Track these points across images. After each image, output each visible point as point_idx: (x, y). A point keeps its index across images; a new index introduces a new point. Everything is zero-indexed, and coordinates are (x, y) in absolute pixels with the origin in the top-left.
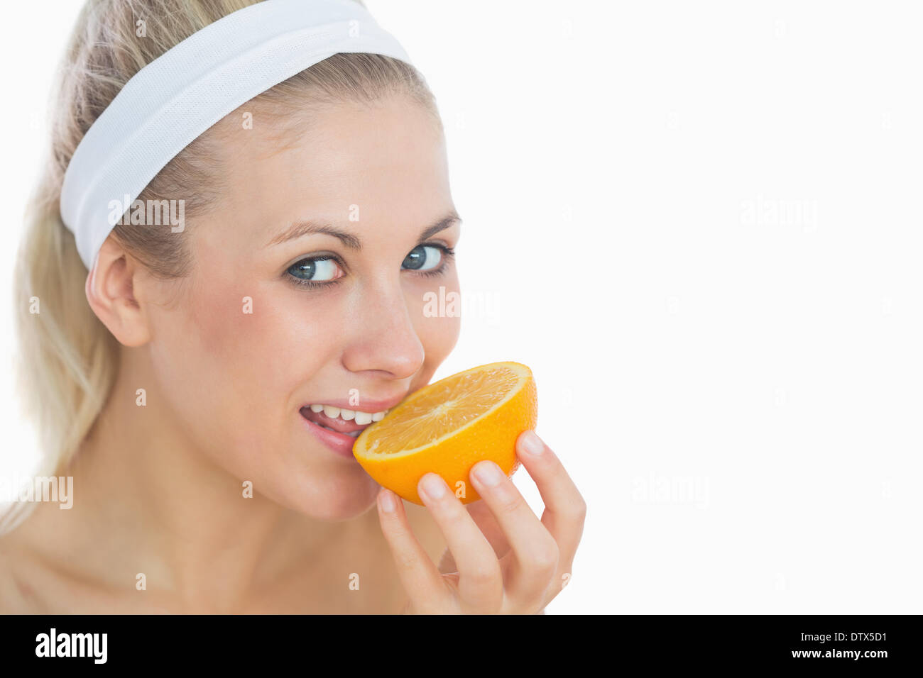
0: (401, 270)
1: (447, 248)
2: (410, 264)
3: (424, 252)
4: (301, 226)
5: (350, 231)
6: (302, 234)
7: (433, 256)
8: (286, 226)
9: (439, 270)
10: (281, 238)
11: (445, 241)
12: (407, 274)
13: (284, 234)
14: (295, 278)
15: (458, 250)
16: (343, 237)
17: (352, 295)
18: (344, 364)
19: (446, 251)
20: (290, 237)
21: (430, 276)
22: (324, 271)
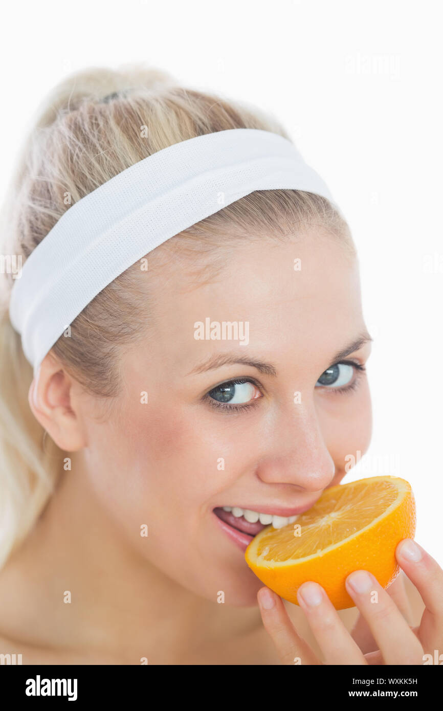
0: (316, 387)
1: (359, 364)
2: (325, 380)
3: (338, 368)
4: (220, 357)
5: (266, 359)
6: (222, 364)
7: (346, 373)
8: (205, 357)
9: (350, 387)
10: (201, 369)
11: (358, 359)
12: (322, 391)
13: (205, 365)
14: (215, 401)
15: (368, 365)
16: (259, 366)
17: (268, 415)
18: (259, 475)
19: (358, 367)
20: (210, 368)
21: (342, 393)
22: (243, 394)
